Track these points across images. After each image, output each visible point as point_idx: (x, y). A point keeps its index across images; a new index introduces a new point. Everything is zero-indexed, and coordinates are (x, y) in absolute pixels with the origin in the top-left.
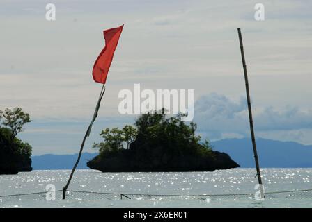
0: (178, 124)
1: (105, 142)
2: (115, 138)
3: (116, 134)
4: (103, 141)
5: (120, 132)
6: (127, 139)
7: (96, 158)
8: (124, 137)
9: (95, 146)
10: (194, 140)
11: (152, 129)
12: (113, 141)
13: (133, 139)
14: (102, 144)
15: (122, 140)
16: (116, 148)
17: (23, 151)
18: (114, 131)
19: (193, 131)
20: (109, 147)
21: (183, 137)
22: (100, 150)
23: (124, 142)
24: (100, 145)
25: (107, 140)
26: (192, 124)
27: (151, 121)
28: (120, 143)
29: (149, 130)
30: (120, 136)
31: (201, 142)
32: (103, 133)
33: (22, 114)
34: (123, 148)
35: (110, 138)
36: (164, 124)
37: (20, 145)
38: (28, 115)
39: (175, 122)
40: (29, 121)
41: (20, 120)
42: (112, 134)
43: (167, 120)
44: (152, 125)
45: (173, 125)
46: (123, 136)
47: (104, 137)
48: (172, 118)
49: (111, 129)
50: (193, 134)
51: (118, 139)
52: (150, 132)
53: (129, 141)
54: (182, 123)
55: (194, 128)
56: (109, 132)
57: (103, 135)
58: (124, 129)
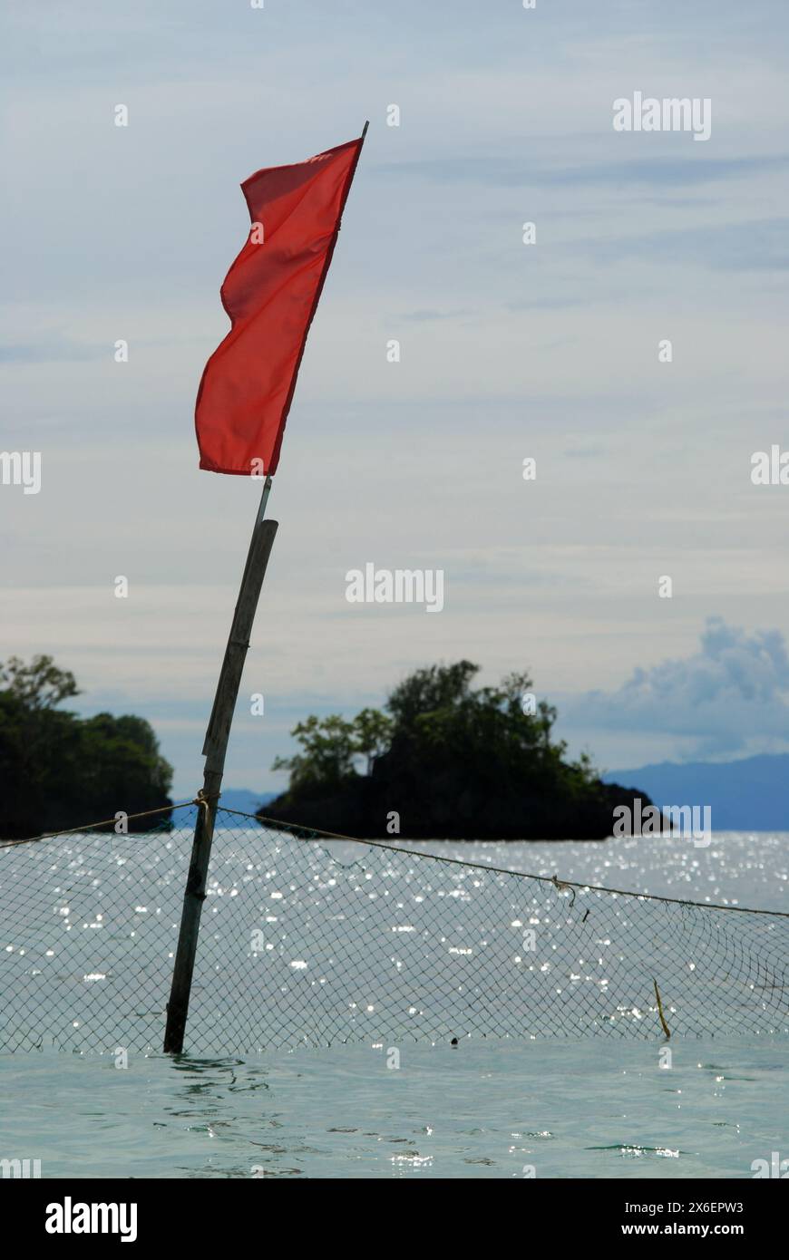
0: (504, 707)
1: (305, 755)
2: (333, 744)
3: (337, 733)
4: (301, 751)
5: (347, 728)
6: (365, 748)
7: (281, 798)
8: (360, 741)
9: (278, 766)
10: (552, 754)
11: (432, 719)
12: (328, 753)
13: (382, 747)
14: (296, 762)
15: (351, 749)
16: (336, 768)
18: (332, 724)
19: (546, 726)
20: (316, 769)
21: (517, 743)
22: (294, 776)
23: (358, 756)
24: (293, 764)
25: (311, 748)
26: (543, 708)
27: (431, 698)
28: (346, 758)
29: (424, 723)
30: (346, 739)
31: (569, 758)
32: (300, 729)
34: (353, 772)
35: (319, 745)
36: (467, 704)
39: (497, 700)
42: (324, 734)
43: (475, 695)
44: (435, 709)
45: (490, 710)
46: (355, 738)
47: (302, 740)
48: (487, 691)
49: (322, 719)
50: (547, 736)
51: (342, 748)
52: (427, 729)
53: (373, 753)
54: (516, 705)
55: (550, 718)
56: (317, 727)
57: (299, 735)
58: (358, 718)
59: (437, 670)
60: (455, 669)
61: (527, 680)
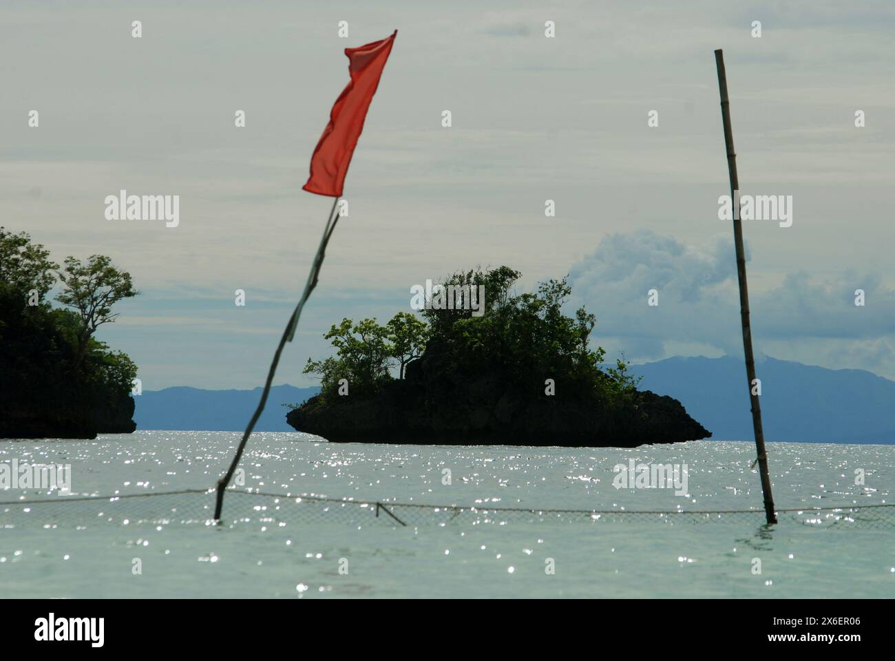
0: (542, 314)
1: (337, 358)
2: (367, 348)
3: (371, 337)
4: (334, 353)
5: (381, 332)
6: (399, 352)
7: (313, 401)
8: (393, 345)
9: (310, 369)
10: (587, 361)
11: (470, 324)
12: (362, 357)
13: (415, 353)
14: (329, 364)
15: (386, 353)
16: (369, 374)
17: (111, 375)
18: (366, 328)
19: (584, 333)
20: (350, 372)
21: (556, 349)
22: (325, 380)
23: (391, 359)
24: (325, 367)
25: (344, 352)
26: (581, 315)
28: (380, 362)
29: (462, 328)
30: (380, 342)
31: (606, 365)
32: (334, 332)
33: (111, 272)
34: (387, 376)
35: (353, 348)
36: (505, 311)
37: (103, 360)
38: (126, 276)
39: (534, 307)
40: (129, 294)
41: (105, 289)
42: (358, 337)
43: (513, 302)
45: (528, 316)
46: (389, 343)
47: (336, 343)
48: (526, 297)
49: (356, 323)
50: (585, 344)
51: (375, 351)
52: (466, 334)
53: (406, 357)
54: (553, 311)
55: (588, 325)
56: (351, 330)
57: (333, 338)
58: (392, 322)
59: (474, 275)
60: (494, 274)
61: (565, 287)
